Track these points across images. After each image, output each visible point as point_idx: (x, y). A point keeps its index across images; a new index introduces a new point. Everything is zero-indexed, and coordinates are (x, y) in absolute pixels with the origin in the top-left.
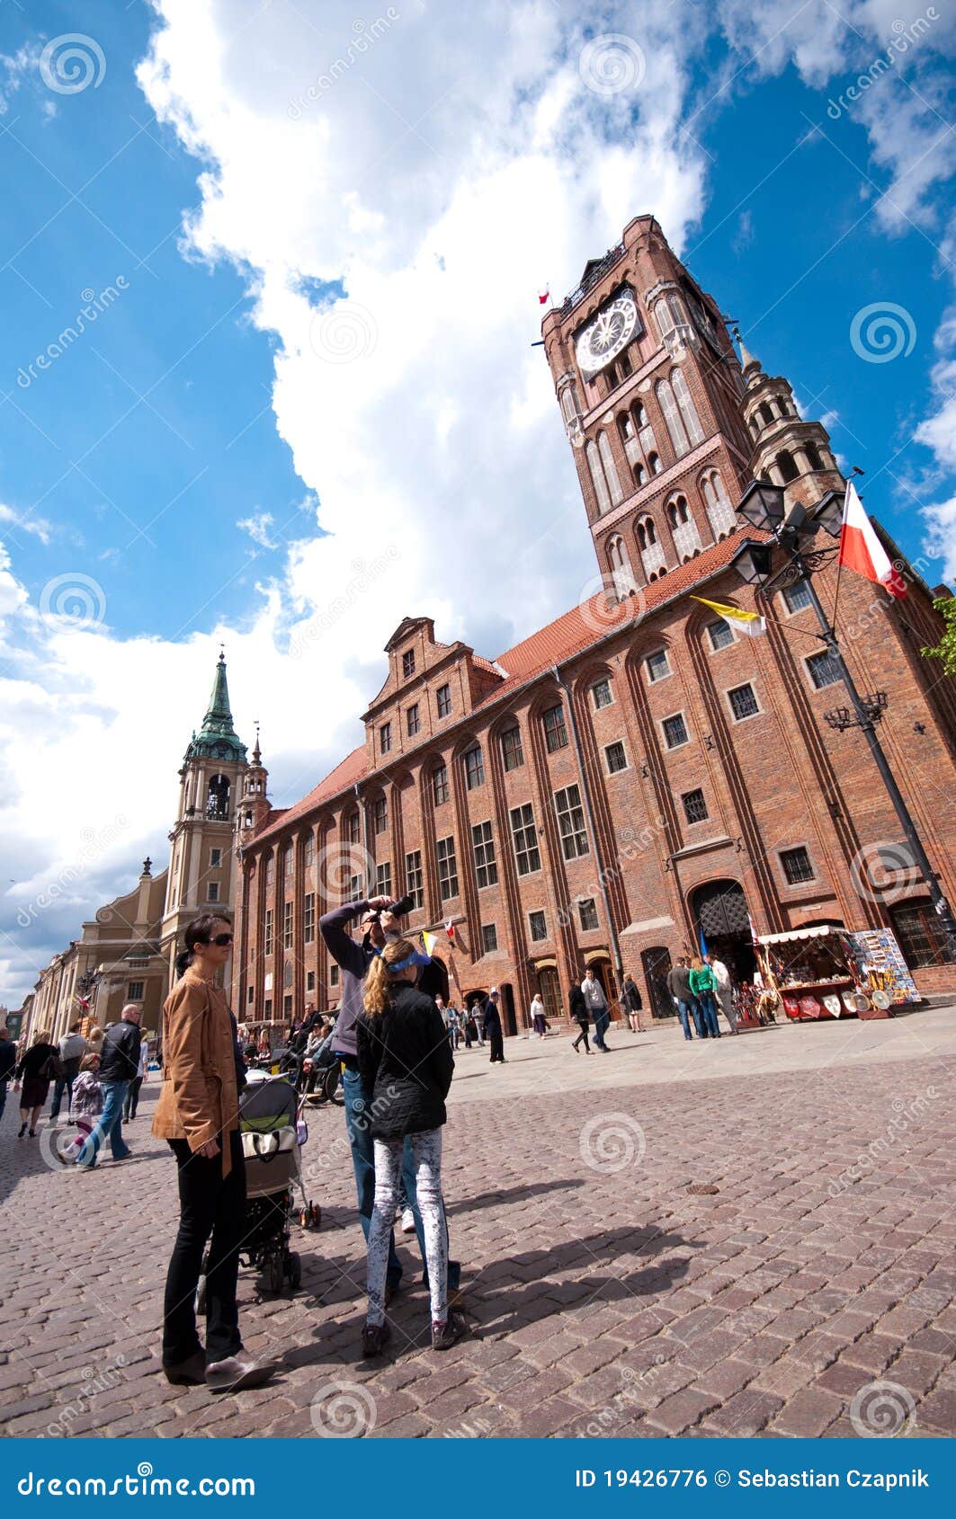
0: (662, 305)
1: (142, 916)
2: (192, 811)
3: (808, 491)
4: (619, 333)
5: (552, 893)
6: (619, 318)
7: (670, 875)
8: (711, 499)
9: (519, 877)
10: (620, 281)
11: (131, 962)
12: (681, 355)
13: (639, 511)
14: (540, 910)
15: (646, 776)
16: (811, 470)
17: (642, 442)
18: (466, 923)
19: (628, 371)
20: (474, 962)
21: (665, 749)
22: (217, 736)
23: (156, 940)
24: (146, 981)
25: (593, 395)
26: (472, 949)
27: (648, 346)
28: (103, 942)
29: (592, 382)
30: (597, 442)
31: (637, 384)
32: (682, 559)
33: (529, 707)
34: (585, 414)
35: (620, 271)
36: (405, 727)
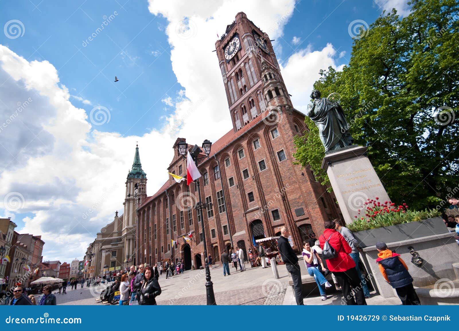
0: (245, 40)
1: (116, 230)
2: (129, 195)
3: (275, 103)
4: (235, 48)
5: (216, 224)
6: (235, 43)
7: (244, 218)
8: (260, 100)
9: (208, 218)
10: (235, 32)
11: (112, 245)
12: (251, 56)
13: (241, 103)
14: (214, 228)
15: (238, 188)
16: (276, 96)
17: (242, 82)
18: (195, 233)
19: (238, 60)
20: (197, 245)
21: (243, 180)
22: (136, 171)
23: (120, 237)
24: (117, 251)
25: (229, 66)
26: (197, 241)
27: (242, 52)
28: (103, 239)
29: (229, 63)
30: (230, 82)
31: (240, 64)
32: (253, 118)
33: (209, 166)
34: (227, 73)
35: (235, 29)
36: (178, 172)
